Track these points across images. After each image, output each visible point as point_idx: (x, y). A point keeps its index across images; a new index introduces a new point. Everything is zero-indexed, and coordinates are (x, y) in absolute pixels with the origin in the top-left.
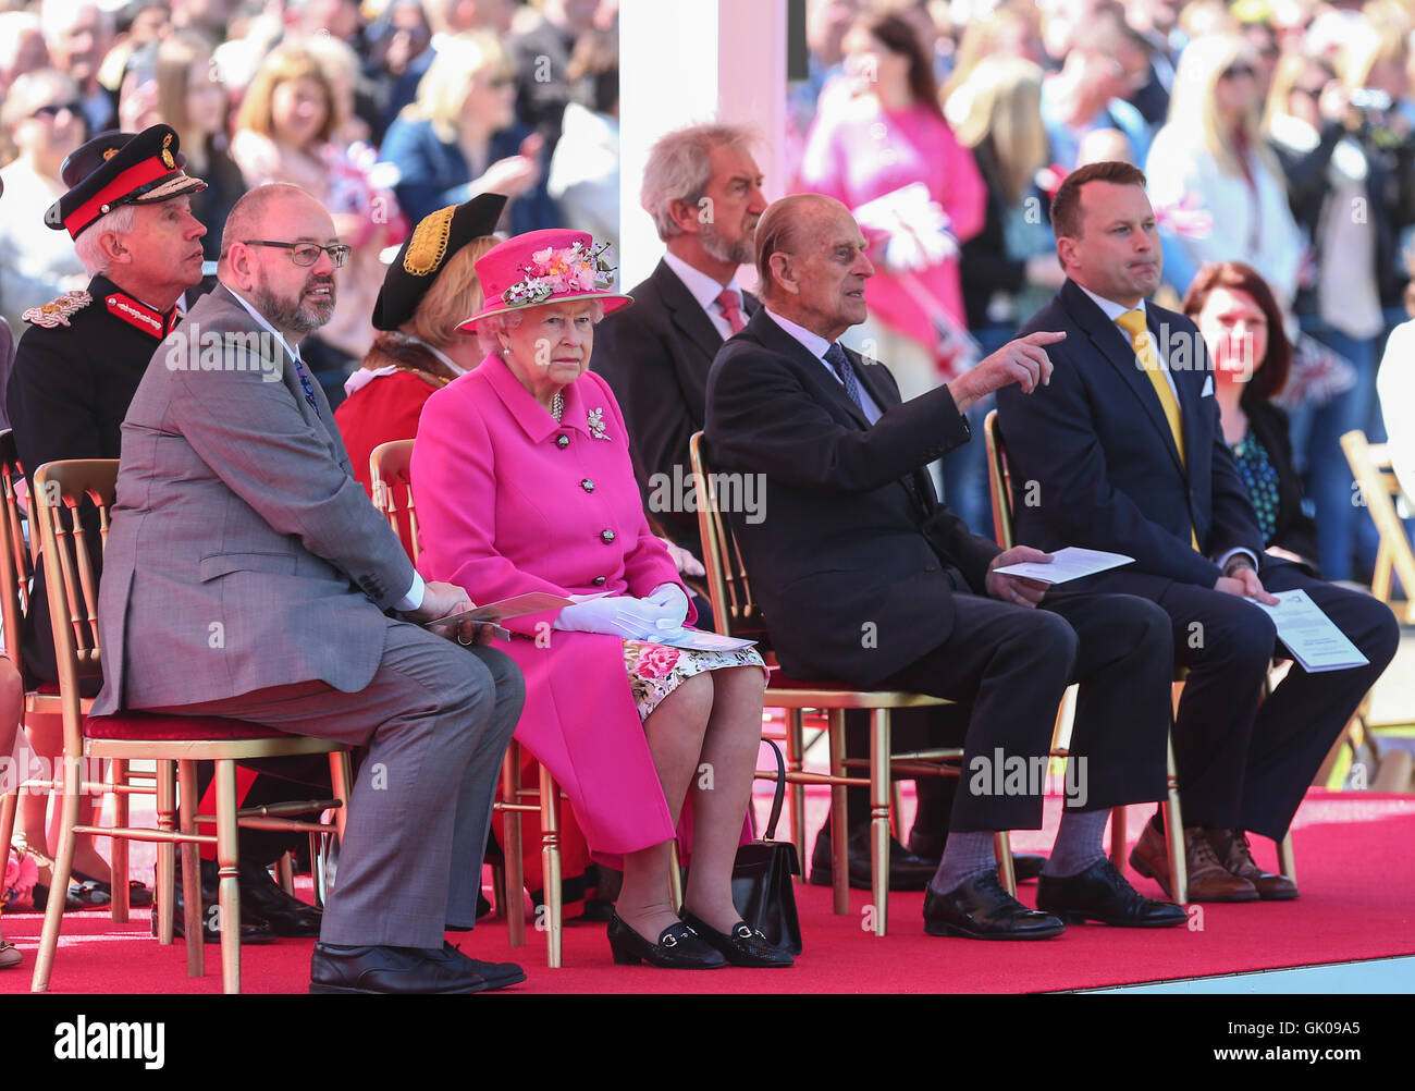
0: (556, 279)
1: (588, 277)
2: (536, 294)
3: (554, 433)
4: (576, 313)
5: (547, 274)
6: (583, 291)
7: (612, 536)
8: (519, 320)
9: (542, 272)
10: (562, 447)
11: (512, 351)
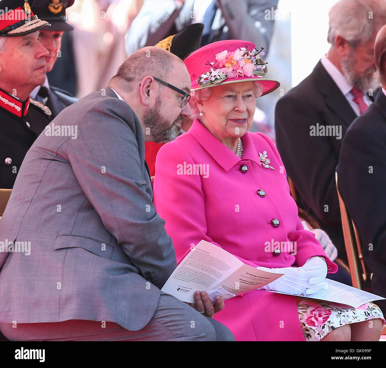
0: (229, 70)
1: (249, 68)
2: (217, 79)
3: (237, 164)
4: (244, 92)
5: (224, 67)
6: (246, 77)
7: (278, 223)
8: (208, 96)
9: (221, 65)
10: (244, 172)
11: (204, 114)
